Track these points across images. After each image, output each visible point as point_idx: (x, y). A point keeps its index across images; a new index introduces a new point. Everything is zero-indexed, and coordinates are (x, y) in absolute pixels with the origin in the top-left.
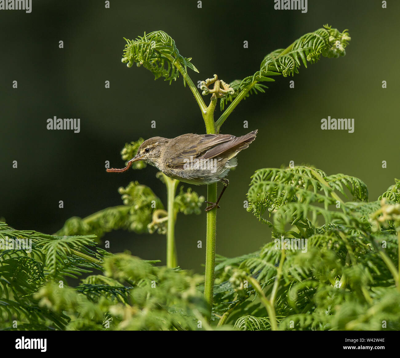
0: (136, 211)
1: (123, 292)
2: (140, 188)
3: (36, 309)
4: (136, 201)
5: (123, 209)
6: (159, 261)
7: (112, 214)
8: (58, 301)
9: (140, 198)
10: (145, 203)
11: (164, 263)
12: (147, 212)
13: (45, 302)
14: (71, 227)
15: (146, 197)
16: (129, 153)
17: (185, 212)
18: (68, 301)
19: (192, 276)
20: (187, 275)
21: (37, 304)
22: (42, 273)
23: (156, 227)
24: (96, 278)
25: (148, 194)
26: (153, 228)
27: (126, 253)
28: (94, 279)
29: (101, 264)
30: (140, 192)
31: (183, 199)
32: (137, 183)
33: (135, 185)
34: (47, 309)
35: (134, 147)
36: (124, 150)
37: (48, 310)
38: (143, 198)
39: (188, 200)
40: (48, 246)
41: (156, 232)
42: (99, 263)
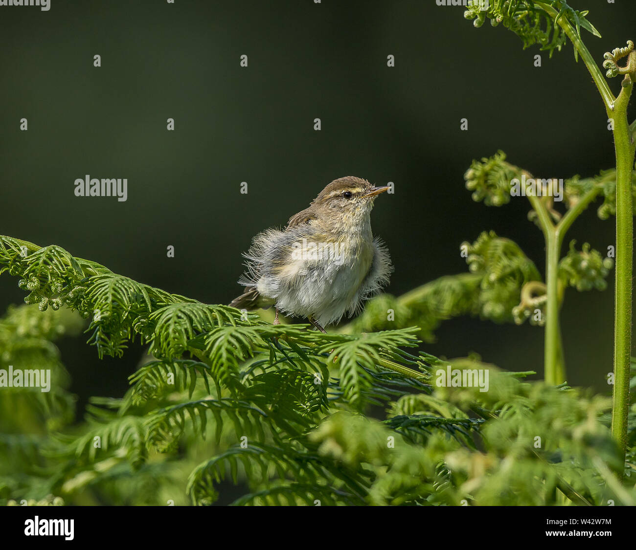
0: (491, 285)
1: (467, 429)
2: (500, 243)
3: (313, 459)
4: (491, 266)
5: (469, 280)
6: (532, 372)
7: (450, 287)
8: (353, 443)
9: (499, 262)
10: (508, 270)
11: (540, 376)
12: (512, 285)
13: (329, 447)
14: (375, 312)
15: (510, 259)
16: (479, 178)
17: (579, 287)
18: (372, 444)
19: (591, 399)
20: (580, 397)
21: (316, 450)
22: (325, 398)
23: (527, 313)
24: (416, 400)
25: (514, 254)
26: (521, 314)
27: (472, 359)
28: (412, 402)
29: (428, 380)
30: (499, 251)
31: (575, 264)
32: (492, 233)
33: (490, 238)
34: (333, 459)
35: (487, 167)
36: (470, 173)
37: (335, 462)
38: (505, 261)
39: (584, 264)
40: (339, 353)
41: (527, 321)
42: (425, 379)
